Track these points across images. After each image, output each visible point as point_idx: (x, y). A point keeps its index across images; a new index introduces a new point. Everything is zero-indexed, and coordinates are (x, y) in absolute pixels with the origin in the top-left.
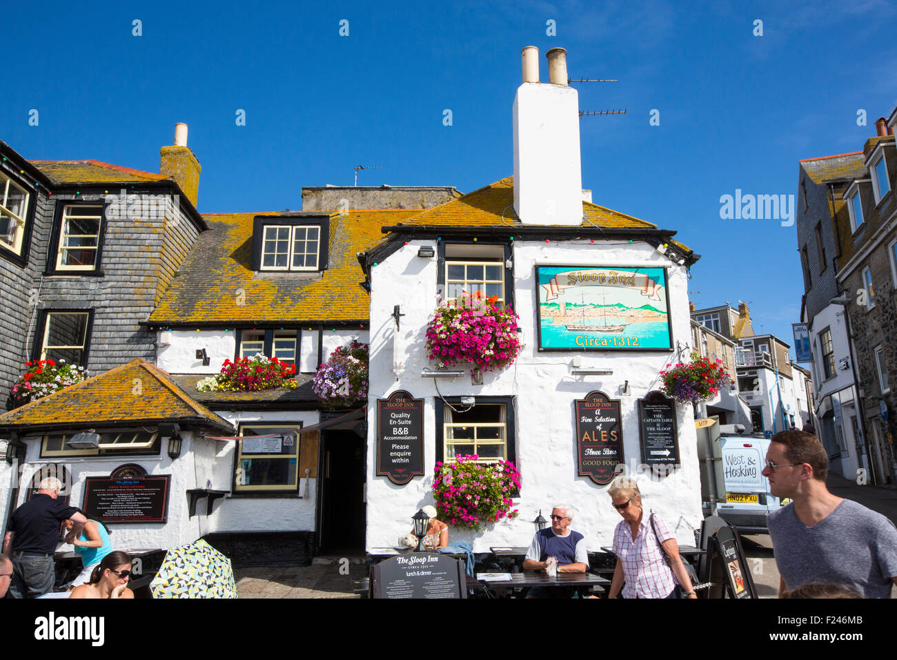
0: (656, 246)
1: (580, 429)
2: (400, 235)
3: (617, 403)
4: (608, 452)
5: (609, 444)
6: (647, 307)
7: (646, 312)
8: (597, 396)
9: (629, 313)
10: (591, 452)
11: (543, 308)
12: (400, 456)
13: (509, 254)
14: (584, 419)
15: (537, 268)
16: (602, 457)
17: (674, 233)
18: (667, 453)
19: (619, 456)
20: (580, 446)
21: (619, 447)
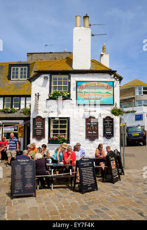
0: (111, 75)
1: (87, 126)
2: (39, 73)
3: (97, 119)
4: (94, 132)
5: (95, 130)
6: (107, 92)
7: (107, 94)
8: (92, 117)
9: (102, 94)
10: (90, 132)
11: (78, 93)
12: (39, 133)
13: (70, 78)
14: (88, 124)
15: (77, 82)
16: (93, 134)
17: (116, 71)
18: (110, 133)
19: (97, 133)
20: (87, 131)
21: (97, 131)
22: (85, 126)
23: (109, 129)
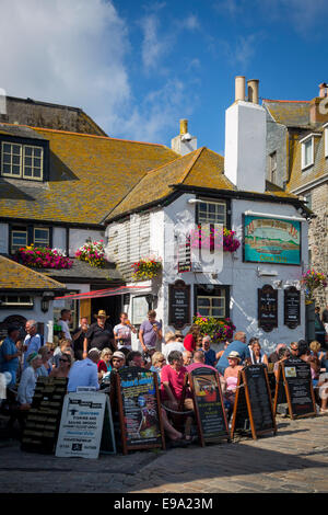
0: (297, 209)
1: (261, 303)
2: (180, 190)
3: (276, 291)
4: (271, 316)
5: (272, 312)
6: (291, 241)
7: (291, 244)
8: (268, 287)
10: (264, 316)
11: (246, 238)
13: (229, 208)
14: (262, 299)
15: (243, 217)
16: (269, 318)
18: (295, 317)
19: (276, 318)
20: (260, 312)
21: (276, 313)
22: (256, 304)
23: (293, 311)
